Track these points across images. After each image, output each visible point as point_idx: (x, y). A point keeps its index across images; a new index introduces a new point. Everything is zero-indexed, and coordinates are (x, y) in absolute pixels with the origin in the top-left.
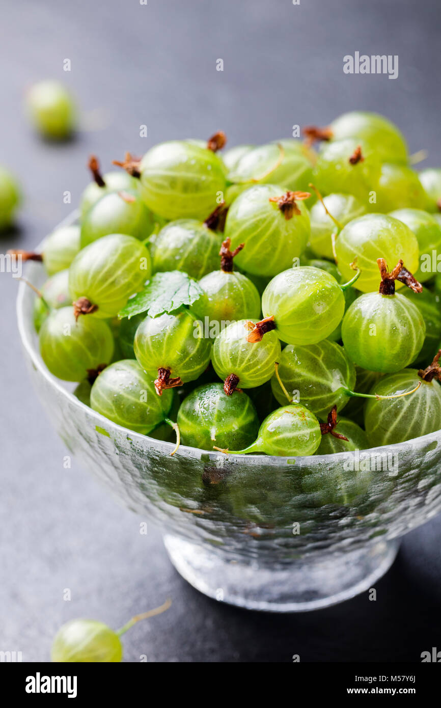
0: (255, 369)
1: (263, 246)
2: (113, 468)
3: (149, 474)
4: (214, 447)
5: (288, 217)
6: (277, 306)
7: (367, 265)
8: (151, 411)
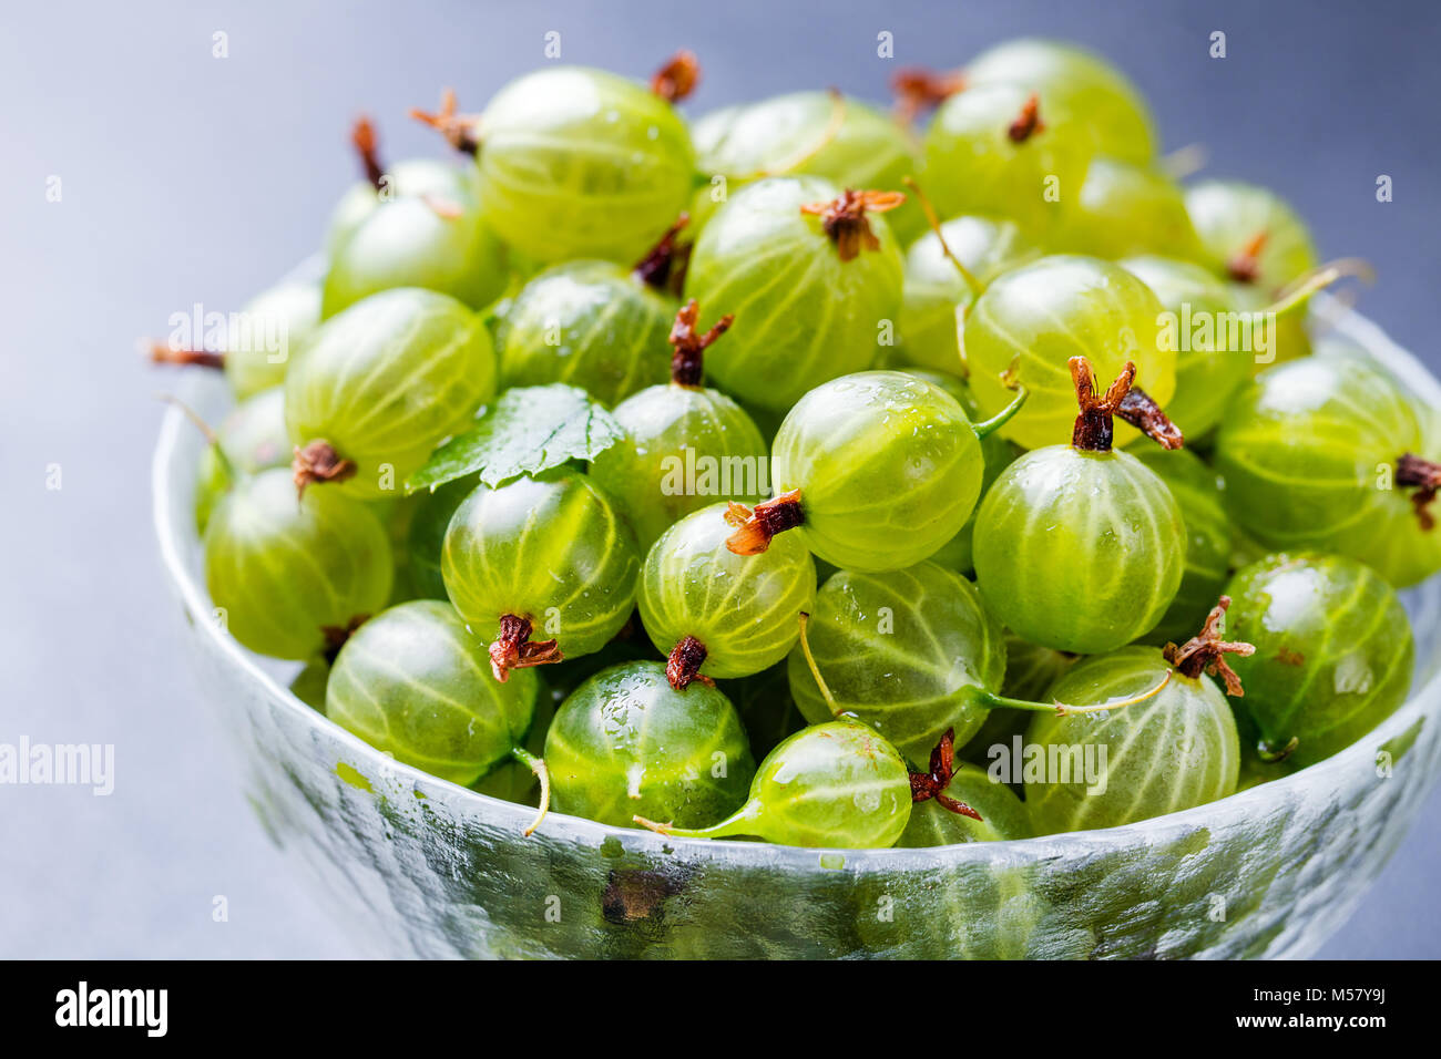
0: (748, 624)
1: (782, 325)
2: (377, 875)
3: (468, 890)
4: (636, 818)
5: (848, 255)
6: (810, 461)
7: (1044, 377)
8: (479, 727)
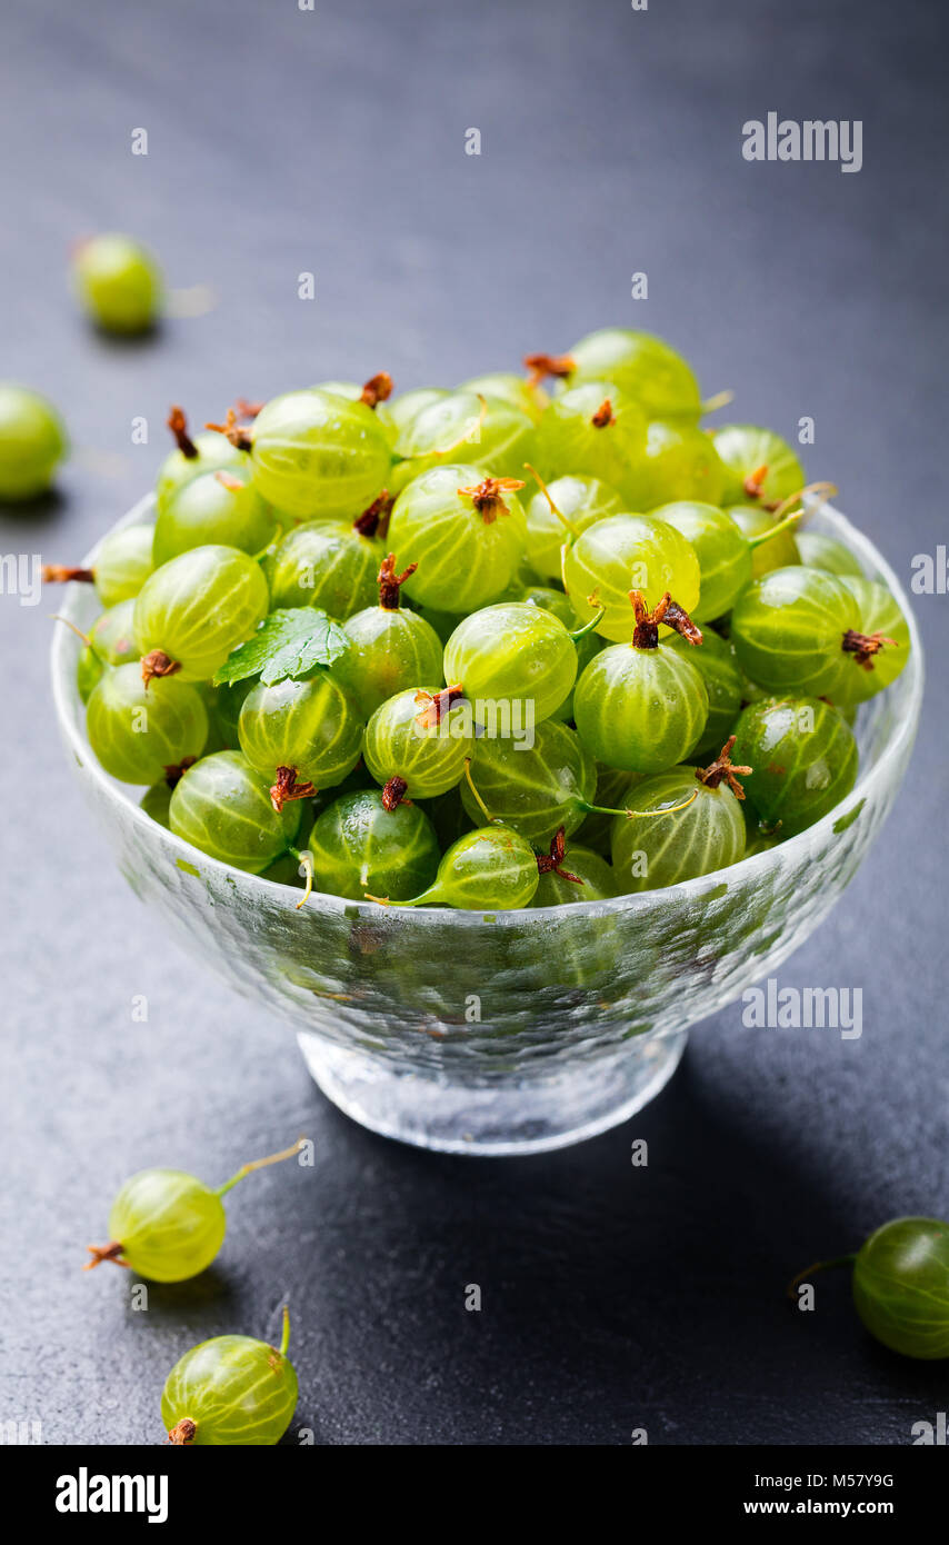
0: (432, 769)
1: (448, 568)
2: (205, 926)
3: (263, 937)
4: (366, 895)
5: (489, 520)
6: (466, 667)
7: (616, 599)
8: (266, 836)
